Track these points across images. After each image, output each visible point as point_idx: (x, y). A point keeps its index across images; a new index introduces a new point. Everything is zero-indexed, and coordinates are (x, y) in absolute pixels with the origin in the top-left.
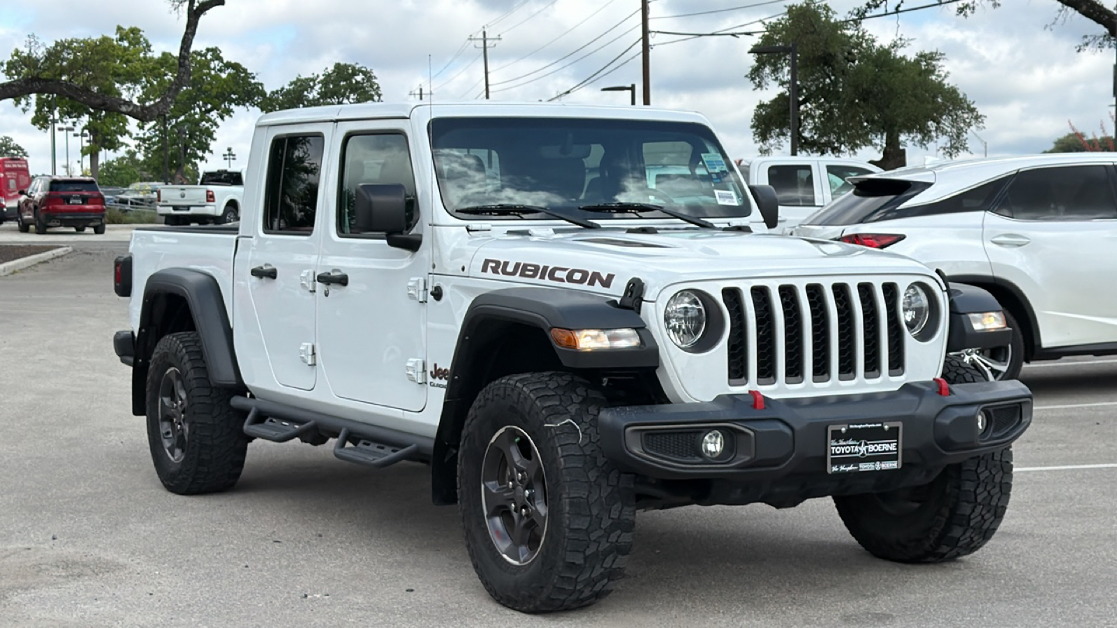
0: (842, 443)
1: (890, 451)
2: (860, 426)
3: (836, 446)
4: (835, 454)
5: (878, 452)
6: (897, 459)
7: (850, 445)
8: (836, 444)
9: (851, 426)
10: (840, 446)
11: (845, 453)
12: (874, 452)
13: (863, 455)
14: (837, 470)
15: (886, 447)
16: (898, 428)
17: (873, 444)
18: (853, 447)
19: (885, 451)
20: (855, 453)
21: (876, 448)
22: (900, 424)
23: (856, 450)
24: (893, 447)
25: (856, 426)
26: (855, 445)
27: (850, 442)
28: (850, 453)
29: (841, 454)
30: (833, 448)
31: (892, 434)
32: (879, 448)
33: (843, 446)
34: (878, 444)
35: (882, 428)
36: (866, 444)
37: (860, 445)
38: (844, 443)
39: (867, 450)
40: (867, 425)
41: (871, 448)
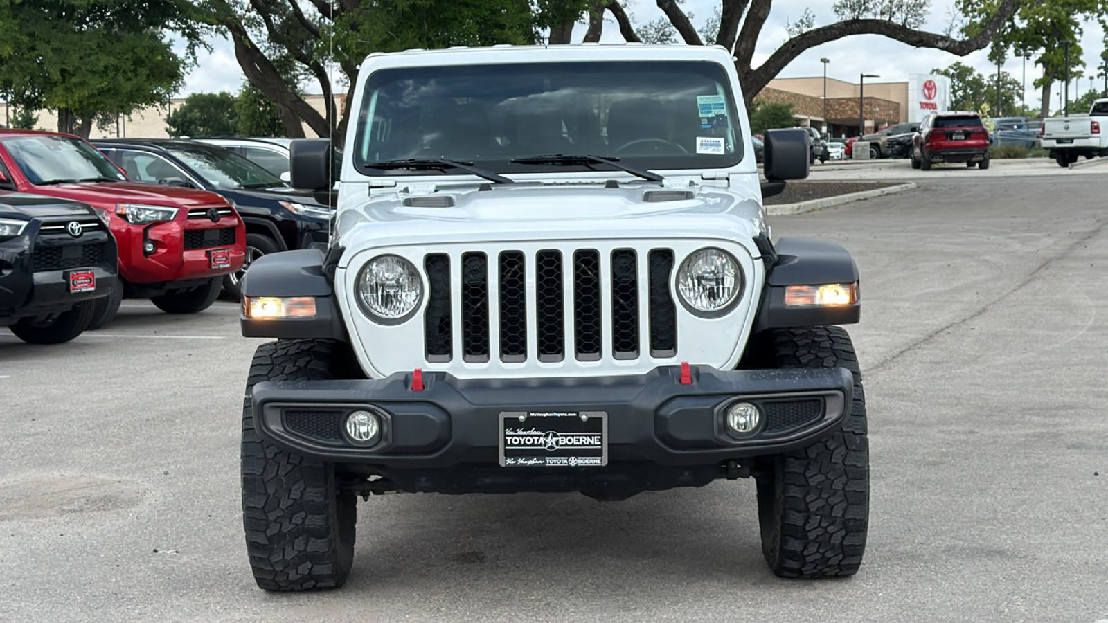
0: (520, 432)
1: (590, 444)
2: (545, 415)
3: (513, 436)
4: (512, 445)
5: (573, 445)
6: (600, 455)
7: (532, 436)
8: (511, 433)
9: (532, 414)
10: (518, 436)
11: (525, 445)
12: (566, 445)
13: (551, 447)
14: (513, 462)
15: (586, 440)
16: (601, 419)
17: (566, 436)
18: (536, 438)
19: (583, 444)
20: (540, 445)
21: (570, 441)
22: (604, 415)
23: (542, 441)
24: (595, 440)
25: (538, 414)
26: (540, 436)
27: (532, 432)
28: (533, 445)
29: (519, 445)
30: (509, 438)
31: (593, 426)
32: (574, 441)
33: (522, 436)
34: (573, 436)
35: (578, 418)
36: (555, 436)
37: (547, 436)
38: (524, 433)
39: (557, 442)
40: (555, 414)
41: (563, 440)
